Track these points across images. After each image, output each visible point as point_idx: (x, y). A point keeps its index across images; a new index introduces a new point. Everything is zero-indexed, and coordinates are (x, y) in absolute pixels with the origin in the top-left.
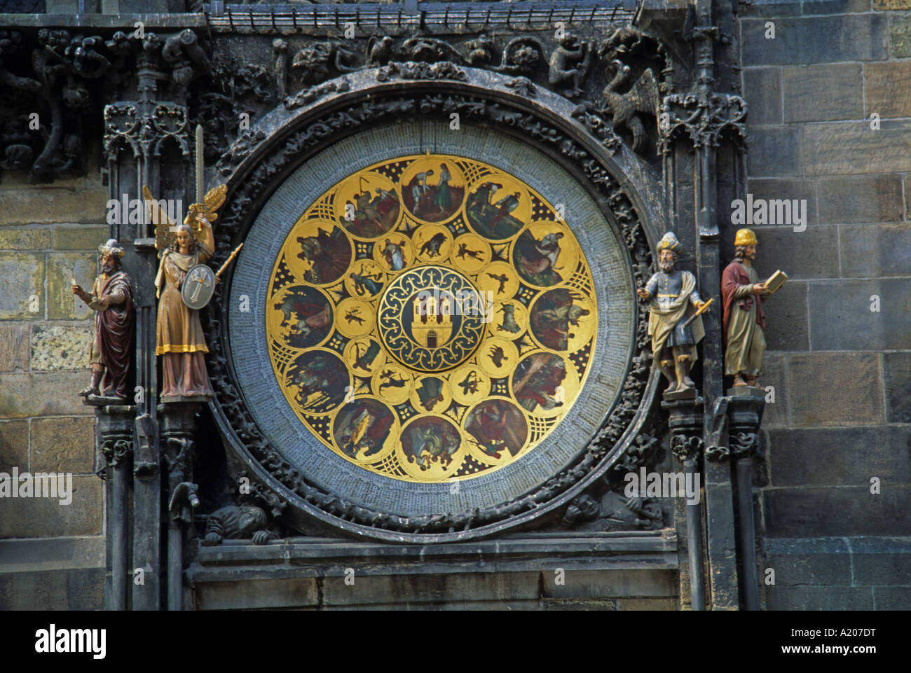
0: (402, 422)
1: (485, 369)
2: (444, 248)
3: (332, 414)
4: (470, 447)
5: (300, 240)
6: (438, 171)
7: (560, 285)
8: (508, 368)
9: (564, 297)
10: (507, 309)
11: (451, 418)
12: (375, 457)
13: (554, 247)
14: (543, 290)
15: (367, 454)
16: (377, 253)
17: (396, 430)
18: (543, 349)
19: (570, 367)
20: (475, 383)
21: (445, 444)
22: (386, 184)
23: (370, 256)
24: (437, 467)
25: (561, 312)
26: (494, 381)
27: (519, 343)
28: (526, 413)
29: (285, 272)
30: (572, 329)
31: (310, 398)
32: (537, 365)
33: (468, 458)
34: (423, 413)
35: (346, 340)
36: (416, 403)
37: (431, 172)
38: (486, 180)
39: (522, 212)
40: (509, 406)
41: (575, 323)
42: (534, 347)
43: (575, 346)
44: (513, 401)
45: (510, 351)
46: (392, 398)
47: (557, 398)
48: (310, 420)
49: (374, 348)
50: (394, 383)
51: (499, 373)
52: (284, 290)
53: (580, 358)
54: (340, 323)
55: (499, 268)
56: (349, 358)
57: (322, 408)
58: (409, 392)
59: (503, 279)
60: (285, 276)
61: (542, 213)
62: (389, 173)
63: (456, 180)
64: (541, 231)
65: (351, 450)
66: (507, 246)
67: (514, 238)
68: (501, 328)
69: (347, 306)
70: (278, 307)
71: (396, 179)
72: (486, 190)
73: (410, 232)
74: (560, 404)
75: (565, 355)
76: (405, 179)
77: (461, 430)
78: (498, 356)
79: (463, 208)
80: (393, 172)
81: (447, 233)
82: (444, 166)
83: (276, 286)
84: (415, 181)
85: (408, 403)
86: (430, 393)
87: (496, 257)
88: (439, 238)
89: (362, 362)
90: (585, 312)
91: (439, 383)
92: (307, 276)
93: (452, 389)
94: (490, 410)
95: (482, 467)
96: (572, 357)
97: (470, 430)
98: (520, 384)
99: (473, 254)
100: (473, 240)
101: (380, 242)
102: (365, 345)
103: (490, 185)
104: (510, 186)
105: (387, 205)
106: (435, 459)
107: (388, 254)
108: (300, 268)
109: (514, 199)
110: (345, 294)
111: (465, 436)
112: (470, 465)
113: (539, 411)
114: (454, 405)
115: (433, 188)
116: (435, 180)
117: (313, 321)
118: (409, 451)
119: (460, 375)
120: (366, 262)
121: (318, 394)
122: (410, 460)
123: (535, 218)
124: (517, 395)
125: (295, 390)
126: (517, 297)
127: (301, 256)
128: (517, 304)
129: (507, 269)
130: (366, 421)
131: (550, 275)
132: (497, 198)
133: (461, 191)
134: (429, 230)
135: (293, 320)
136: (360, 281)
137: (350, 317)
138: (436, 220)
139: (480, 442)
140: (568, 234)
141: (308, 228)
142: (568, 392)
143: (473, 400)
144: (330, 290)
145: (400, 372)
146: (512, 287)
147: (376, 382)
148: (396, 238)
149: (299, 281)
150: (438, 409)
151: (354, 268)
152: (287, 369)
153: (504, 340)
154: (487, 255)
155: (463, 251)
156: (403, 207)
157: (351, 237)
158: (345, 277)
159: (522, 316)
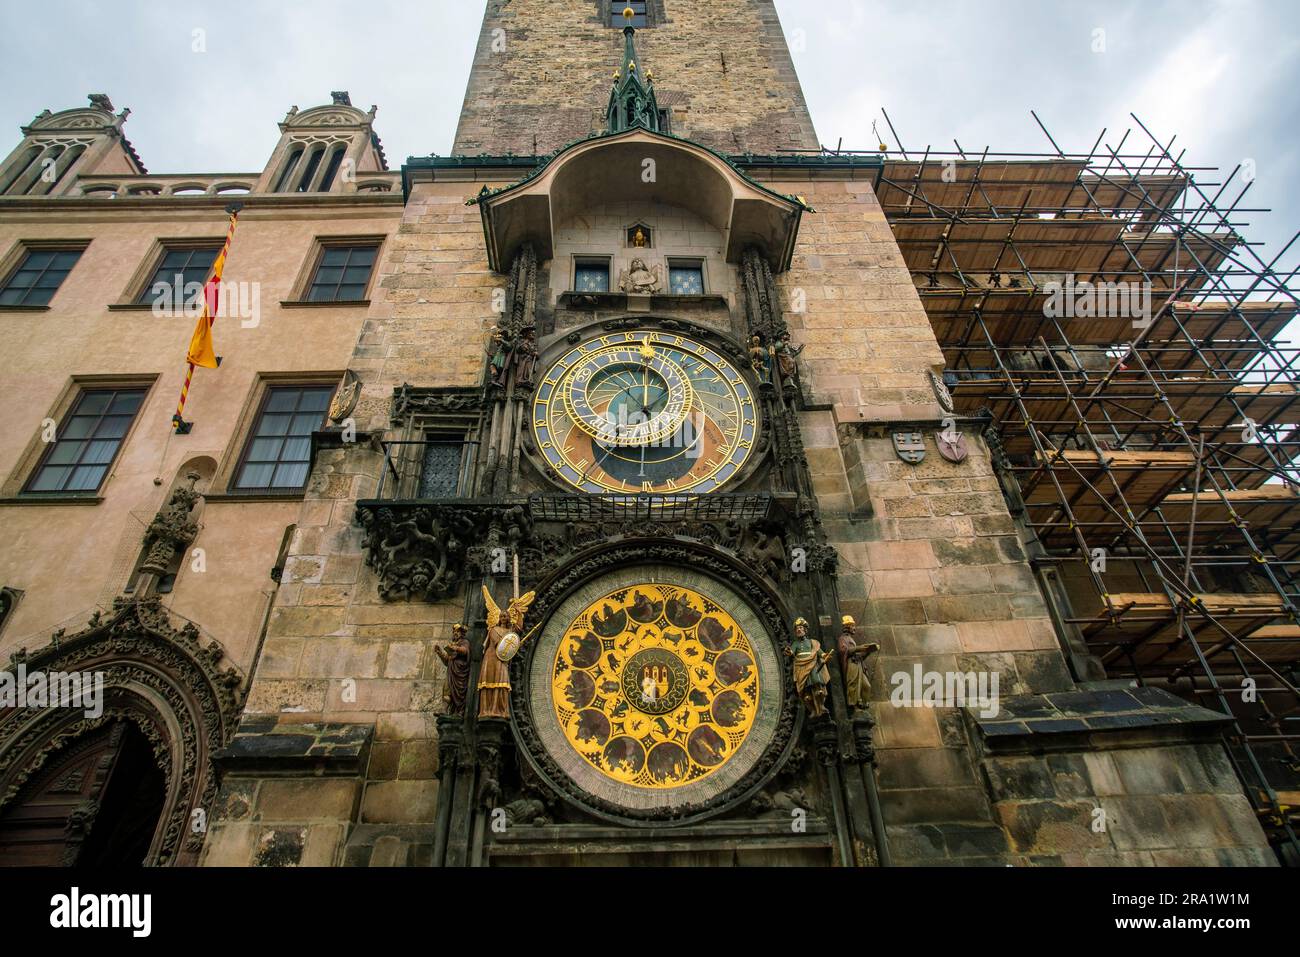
0: (711, 721)
1: (695, 663)
2: (617, 657)
3: (692, 762)
4: (740, 688)
5: (577, 738)
6: (573, 642)
7: (665, 603)
8: (700, 649)
9: (672, 605)
10: (667, 636)
11: (719, 691)
12: (728, 746)
13: (643, 598)
14: (664, 613)
15: (724, 750)
16: (604, 696)
17: (714, 727)
18: (697, 625)
19: (712, 615)
20: (702, 671)
21: (732, 700)
22: (567, 674)
23: (604, 701)
24: (745, 710)
25: (680, 609)
26: (705, 659)
27: (688, 638)
28: (730, 648)
29: (593, 755)
30: (691, 606)
31: (677, 772)
32: (705, 633)
33: (746, 690)
34: (709, 707)
35: (649, 736)
36: (703, 709)
37: (572, 646)
38: (589, 618)
39: (616, 606)
40: (723, 656)
41: (689, 603)
42: (694, 630)
43: (701, 608)
44: (720, 653)
45: (691, 644)
46: (694, 722)
47: (727, 628)
48: (691, 777)
49: (660, 721)
50: (685, 718)
51: (702, 655)
52: (604, 761)
53: (709, 608)
54: (638, 735)
55: (641, 632)
56: (660, 739)
57: (686, 766)
58: (694, 710)
59: (648, 632)
60: (595, 757)
61: (620, 597)
62: (561, 669)
63: (582, 634)
64: (630, 601)
65: (717, 759)
66: (631, 622)
67: (628, 617)
68: (676, 644)
69: (628, 727)
70: (612, 769)
71: (567, 667)
72: (595, 620)
73: (600, 673)
74: (731, 628)
75: (704, 615)
76: (568, 661)
77: (728, 688)
78: (691, 652)
79: (599, 638)
80: (562, 666)
81: (609, 652)
82: (572, 637)
83: (599, 764)
84: (572, 657)
85: (701, 714)
86: (698, 698)
87: (634, 631)
88: (611, 658)
89: (666, 731)
90: (685, 596)
91: (695, 691)
92: (600, 743)
93: (702, 685)
94: (722, 668)
95: (754, 684)
96: (707, 612)
97: (729, 683)
98: (713, 646)
99: (628, 643)
100: (620, 639)
101: (598, 692)
102: (656, 726)
103: (593, 617)
104: (598, 608)
105: (578, 679)
106: (740, 710)
107: (607, 690)
108: (594, 746)
109: (607, 609)
110: (621, 726)
111: (731, 687)
112: (750, 691)
113: (732, 641)
114: (711, 687)
115: (580, 649)
116: (577, 646)
117: (629, 752)
118: (729, 724)
119: (694, 677)
120: (607, 705)
121: (676, 766)
122: (736, 725)
123: (622, 601)
124: (718, 649)
125: (668, 780)
126: (662, 629)
127: (587, 742)
128: (666, 630)
129: (645, 627)
130: (703, 743)
131: (657, 606)
132: (602, 617)
133: (589, 634)
134: (603, 661)
135: (624, 763)
136: (616, 713)
137: (636, 728)
138: (600, 654)
139: (738, 680)
140: (638, 588)
141: (572, 730)
142: (725, 621)
143: (712, 676)
144: (614, 734)
145: (680, 711)
146: (655, 629)
147: (681, 728)
148: (600, 682)
149: (602, 749)
150: (710, 696)
151: (607, 713)
152: (653, 779)
153: (684, 645)
154: (631, 635)
155: (623, 648)
156: (584, 670)
157: (588, 707)
158: (611, 720)
159: (673, 630)
